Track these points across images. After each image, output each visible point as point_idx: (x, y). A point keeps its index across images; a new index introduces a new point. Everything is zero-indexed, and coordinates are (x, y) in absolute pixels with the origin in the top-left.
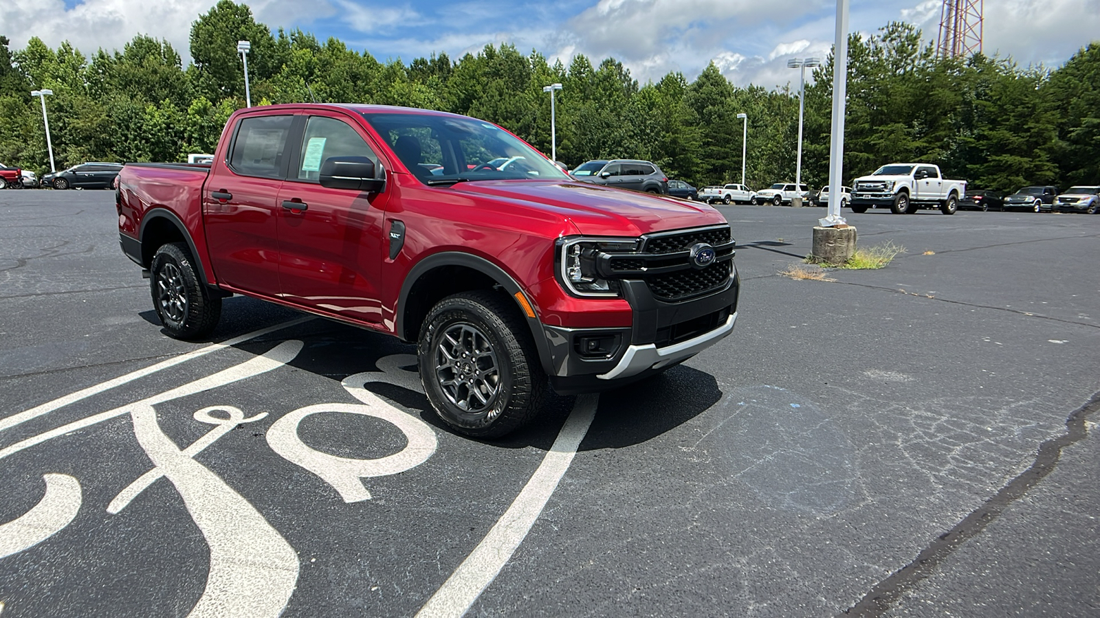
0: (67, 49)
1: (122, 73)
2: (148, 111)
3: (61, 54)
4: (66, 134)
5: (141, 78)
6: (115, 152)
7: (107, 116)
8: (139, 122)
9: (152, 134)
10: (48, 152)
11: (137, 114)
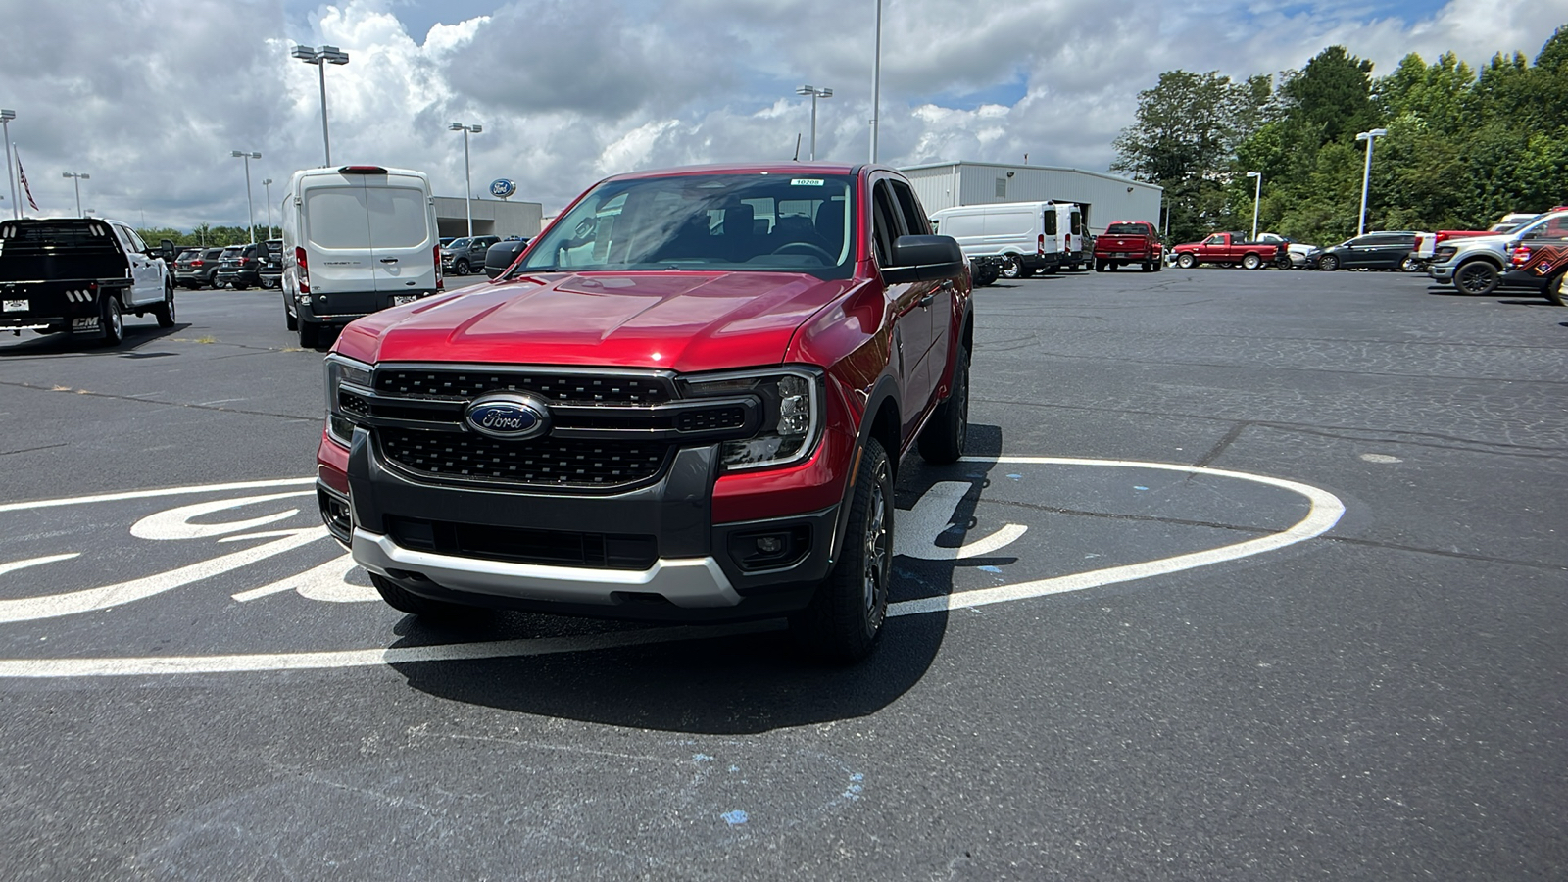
0: (1446, 63)
1: (1516, 87)
2: (1533, 144)
3: (1436, 71)
4: (1391, 191)
5: (1547, 90)
6: (1460, 214)
7: (1461, 159)
8: (1510, 165)
9: (1527, 183)
10: (1358, 218)
11: (1510, 151)
